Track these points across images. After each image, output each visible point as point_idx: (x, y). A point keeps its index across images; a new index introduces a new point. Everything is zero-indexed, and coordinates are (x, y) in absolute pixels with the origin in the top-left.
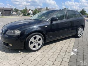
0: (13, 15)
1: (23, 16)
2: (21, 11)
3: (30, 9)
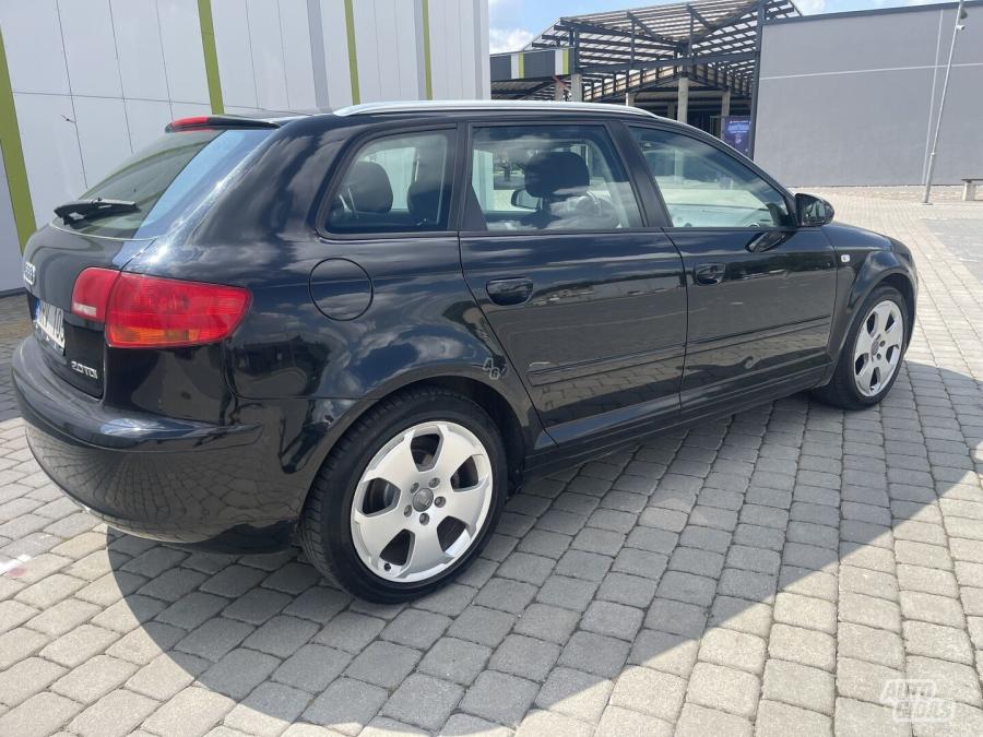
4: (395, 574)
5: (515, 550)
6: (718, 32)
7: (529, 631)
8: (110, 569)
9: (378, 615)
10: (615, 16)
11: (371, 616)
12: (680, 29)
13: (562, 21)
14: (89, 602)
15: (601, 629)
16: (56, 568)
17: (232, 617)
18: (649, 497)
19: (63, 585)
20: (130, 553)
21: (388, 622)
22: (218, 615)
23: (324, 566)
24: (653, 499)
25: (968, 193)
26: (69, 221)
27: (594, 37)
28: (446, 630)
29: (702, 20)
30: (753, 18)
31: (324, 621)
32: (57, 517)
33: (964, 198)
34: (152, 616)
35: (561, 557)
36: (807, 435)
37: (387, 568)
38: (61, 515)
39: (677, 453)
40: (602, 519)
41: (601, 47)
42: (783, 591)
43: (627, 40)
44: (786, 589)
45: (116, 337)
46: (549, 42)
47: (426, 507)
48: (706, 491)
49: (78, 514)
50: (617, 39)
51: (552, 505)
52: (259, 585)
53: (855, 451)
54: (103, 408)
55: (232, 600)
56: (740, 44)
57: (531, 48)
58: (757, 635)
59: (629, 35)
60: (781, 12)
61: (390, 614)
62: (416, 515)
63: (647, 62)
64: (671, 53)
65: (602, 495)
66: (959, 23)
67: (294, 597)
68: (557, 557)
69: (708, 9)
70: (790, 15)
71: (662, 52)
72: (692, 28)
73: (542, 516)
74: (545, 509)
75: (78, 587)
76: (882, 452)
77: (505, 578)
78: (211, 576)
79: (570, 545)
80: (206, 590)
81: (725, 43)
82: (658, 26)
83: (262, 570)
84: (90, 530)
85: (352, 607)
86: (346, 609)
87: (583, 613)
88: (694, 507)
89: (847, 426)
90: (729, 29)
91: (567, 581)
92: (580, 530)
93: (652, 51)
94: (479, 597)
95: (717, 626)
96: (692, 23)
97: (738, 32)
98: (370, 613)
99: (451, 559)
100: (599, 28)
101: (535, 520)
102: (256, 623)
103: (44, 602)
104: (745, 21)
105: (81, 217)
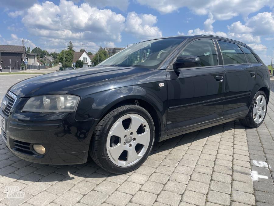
0: (29, 67)
1: (61, 69)
2: (54, 55)
3: (82, 51)
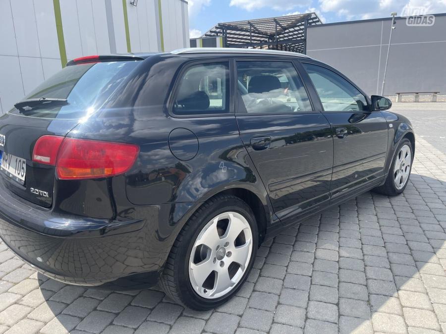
4: (209, 294)
5: (260, 276)
6: (287, 31)
7: (283, 321)
8: (44, 300)
9: (200, 317)
10: (242, 23)
11: (196, 318)
12: (271, 29)
13: (219, 25)
14: (37, 320)
15: (319, 317)
16: (14, 301)
17: (120, 325)
18: (316, 244)
19: (20, 311)
20: (53, 290)
21: (207, 321)
22: (111, 324)
23: (174, 293)
24: (318, 244)
25: (398, 99)
26: (22, 111)
27: (233, 32)
28: (239, 324)
29: (280, 25)
30: (302, 25)
31: (172, 323)
32: (8, 271)
33: (397, 101)
34: (73, 327)
35: (284, 278)
36: (377, 209)
37: (205, 291)
38: (10, 270)
39: (320, 220)
40: (296, 256)
41: (236, 36)
42: (400, 290)
43: (248, 33)
44: (401, 288)
45: (62, 174)
46: (213, 34)
47: (222, 258)
48: (341, 239)
49: (20, 269)
50: (243, 33)
51: (270, 250)
52: (129, 304)
53: (402, 216)
54: (52, 214)
55: (117, 314)
56: (296, 36)
57: (204, 36)
58: (397, 315)
59: (249, 32)
60: (314, 22)
61: (206, 316)
62: (218, 262)
63: (256, 43)
64: (267, 39)
65: (293, 244)
66: (393, 26)
67: (151, 310)
68: (283, 278)
69: (283, 20)
70: (317, 23)
71: (262, 39)
72: (276, 29)
73: (267, 256)
74: (267, 253)
75: (28, 312)
76: (414, 216)
77: (260, 291)
78: (102, 301)
79: (287, 271)
80: (101, 309)
81: (290, 36)
82: (261, 28)
83: (130, 295)
84: (28, 278)
85: (184, 314)
86: (181, 315)
87: (306, 309)
88: (339, 248)
89: (393, 204)
90: (292, 30)
91: (292, 291)
92: (289, 263)
93: (258, 39)
94: (250, 303)
95: (376, 311)
96: (276, 27)
97: (295, 31)
98: (195, 316)
99: (235, 283)
100: (235, 28)
101: (265, 259)
102: (134, 327)
103: (11, 322)
104: (299, 26)
105: (31, 108)
